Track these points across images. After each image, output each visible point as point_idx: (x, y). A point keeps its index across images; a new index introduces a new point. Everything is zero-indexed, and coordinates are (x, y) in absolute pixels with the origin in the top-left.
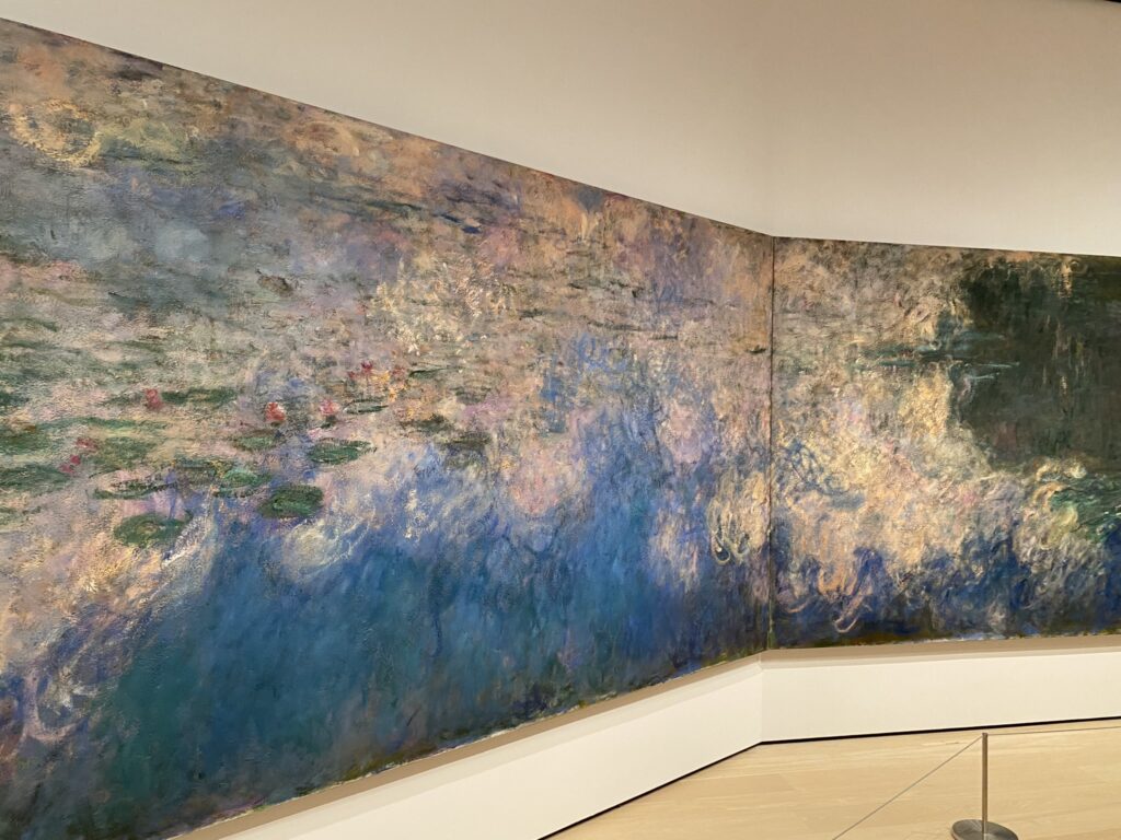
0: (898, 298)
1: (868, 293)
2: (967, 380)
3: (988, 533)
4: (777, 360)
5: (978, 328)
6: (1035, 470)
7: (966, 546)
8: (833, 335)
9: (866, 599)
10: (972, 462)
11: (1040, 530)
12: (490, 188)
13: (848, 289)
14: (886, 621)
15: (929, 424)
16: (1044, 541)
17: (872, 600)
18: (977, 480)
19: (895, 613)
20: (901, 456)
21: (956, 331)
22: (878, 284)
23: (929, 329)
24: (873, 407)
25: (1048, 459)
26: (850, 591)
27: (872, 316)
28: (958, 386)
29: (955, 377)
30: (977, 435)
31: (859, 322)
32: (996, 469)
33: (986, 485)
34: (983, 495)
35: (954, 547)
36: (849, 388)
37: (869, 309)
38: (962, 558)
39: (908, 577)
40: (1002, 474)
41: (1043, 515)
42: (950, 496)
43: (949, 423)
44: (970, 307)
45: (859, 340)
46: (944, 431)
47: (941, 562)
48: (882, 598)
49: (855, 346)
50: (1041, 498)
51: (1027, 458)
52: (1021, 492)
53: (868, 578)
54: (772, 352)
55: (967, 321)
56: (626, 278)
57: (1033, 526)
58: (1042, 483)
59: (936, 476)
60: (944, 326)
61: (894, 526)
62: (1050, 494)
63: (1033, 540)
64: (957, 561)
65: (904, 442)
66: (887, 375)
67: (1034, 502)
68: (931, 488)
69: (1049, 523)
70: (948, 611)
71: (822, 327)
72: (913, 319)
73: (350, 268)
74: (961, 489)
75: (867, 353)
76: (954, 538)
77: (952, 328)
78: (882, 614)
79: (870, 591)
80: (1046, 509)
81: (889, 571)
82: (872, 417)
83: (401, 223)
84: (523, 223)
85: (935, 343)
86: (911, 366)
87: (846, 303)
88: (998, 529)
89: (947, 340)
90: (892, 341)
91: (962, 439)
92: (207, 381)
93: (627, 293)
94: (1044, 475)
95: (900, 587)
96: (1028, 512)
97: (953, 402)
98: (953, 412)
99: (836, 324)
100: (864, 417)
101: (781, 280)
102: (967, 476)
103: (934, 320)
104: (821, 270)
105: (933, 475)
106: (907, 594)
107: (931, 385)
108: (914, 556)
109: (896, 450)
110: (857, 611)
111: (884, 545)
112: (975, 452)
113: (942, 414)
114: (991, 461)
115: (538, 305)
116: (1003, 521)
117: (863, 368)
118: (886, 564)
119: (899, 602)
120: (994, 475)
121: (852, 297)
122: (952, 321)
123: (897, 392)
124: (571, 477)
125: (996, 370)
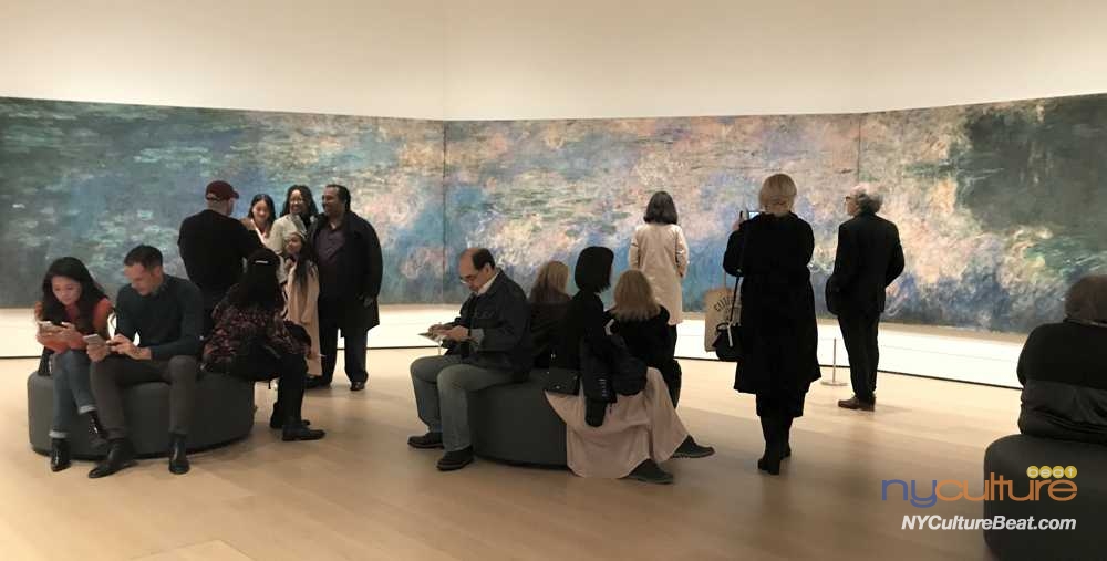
0: (926, 137)
1: (909, 136)
2: (967, 180)
3: (979, 269)
4: (861, 174)
5: (975, 149)
6: (1013, 232)
7: (965, 275)
8: (890, 160)
9: (905, 299)
10: (970, 228)
11: (1017, 269)
12: (678, 128)
13: (899, 136)
14: (915, 313)
15: (942, 205)
16: (1018, 276)
17: (908, 300)
18: (972, 238)
19: (920, 309)
20: (926, 224)
21: (962, 153)
22: (915, 131)
23: (944, 153)
24: (910, 198)
25: (1022, 227)
26: (895, 295)
27: (912, 148)
28: (961, 184)
29: (960, 180)
30: (973, 212)
31: (904, 152)
32: (986, 232)
33: (979, 242)
34: (977, 246)
35: (958, 276)
36: (897, 188)
37: (910, 145)
38: (962, 282)
39: (929, 290)
40: (989, 235)
41: (1020, 260)
42: (956, 246)
43: (955, 205)
44: (971, 138)
45: (903, 162)
46: (952, 210)
47: (949, 283)
48: (913, 300)
49: (901, 166)
50: (1017, 250)
51: (1009, 225)
52: (1002, 246)
53: (906, 289)
54: (859, 171)
55: (969, 147)
56: (747, 148)
57: (1011, 267)
58: (1018, 241)
59: (947, 235)
60: (954, 150)
61: (921, 262)
62: (1024, 248)
63: (1011, 275)
64: (959, 283)
65: (928, 216)
66: (919, 180)
67: (1013, 252)
68: (944, 242)
69: (1023, 266)
70: (953, 312)
71: (883, 156)
72: (934, 148)
73: (625, 162)
74: (962, 242)
75: (908, 169)
76: (957, 270)
77: (958, 152)
78: (913, 308)
79: (906, 296)
80: (1021, 257)
81: (918, 286)
82: (910, 203)
83: (643, 146)
84: (692, 137)
85: (948, 161)
86: (933, 175)
87: (897, 143)
88: (986, 268)
89: (956, 159)
90: (921, 162)
91: (963, 215)
92: (586, 197)
93: (748, 155)
94: (1019, 236)
95: (924, 295)
96: (1008, 258)
97: (958, 193)
98: (958, 198)
99: (891, 155)
100: (906, 202)
101: (864, 135)
102: (966, 236)
103: (948, 148)
104: (884, 127)
105: (945, 235)
106: (928, 300)
107: (945, 185)
108: (932, 279)
109: (923, 220)
110: (898, 306)
111: (915, 272)
112: (972, 222)
113: (952, 200)
114: (982, 227)
115: (699, 164)
116: (991, 264)
117: (905, 177)
118: (915, 282)
119: (923, 303)
120: (984, 235)
121: (900, 140)
122: (958, 148)
123: (924, 189)
124: (714, 227)
125: (987, 174)
